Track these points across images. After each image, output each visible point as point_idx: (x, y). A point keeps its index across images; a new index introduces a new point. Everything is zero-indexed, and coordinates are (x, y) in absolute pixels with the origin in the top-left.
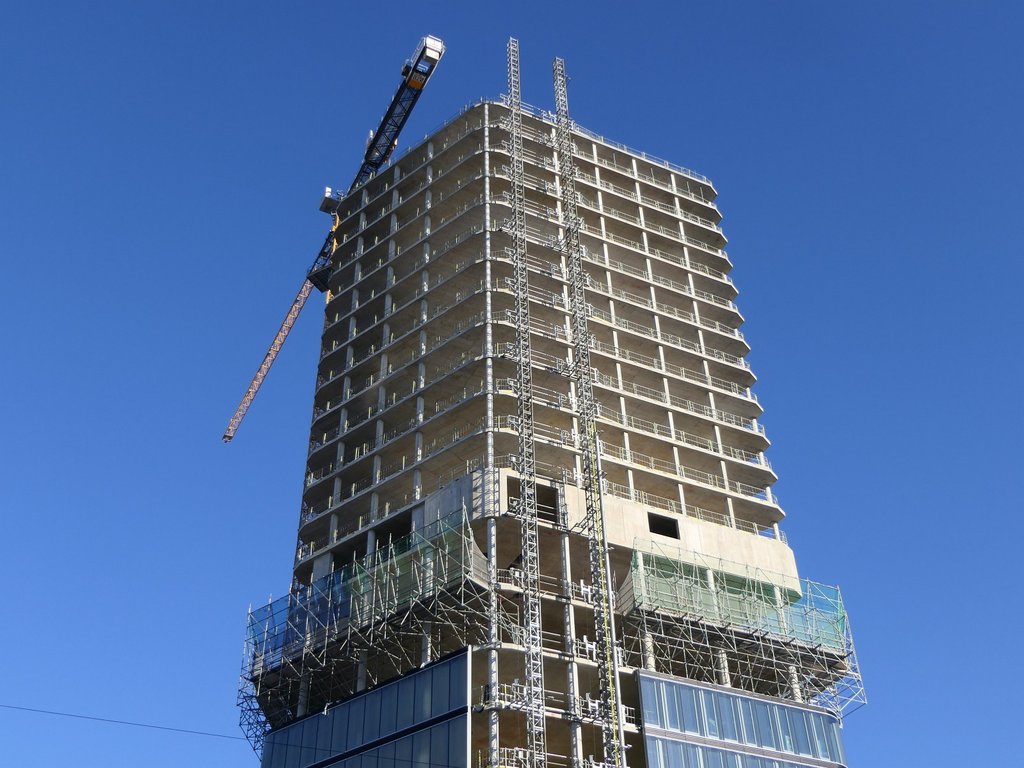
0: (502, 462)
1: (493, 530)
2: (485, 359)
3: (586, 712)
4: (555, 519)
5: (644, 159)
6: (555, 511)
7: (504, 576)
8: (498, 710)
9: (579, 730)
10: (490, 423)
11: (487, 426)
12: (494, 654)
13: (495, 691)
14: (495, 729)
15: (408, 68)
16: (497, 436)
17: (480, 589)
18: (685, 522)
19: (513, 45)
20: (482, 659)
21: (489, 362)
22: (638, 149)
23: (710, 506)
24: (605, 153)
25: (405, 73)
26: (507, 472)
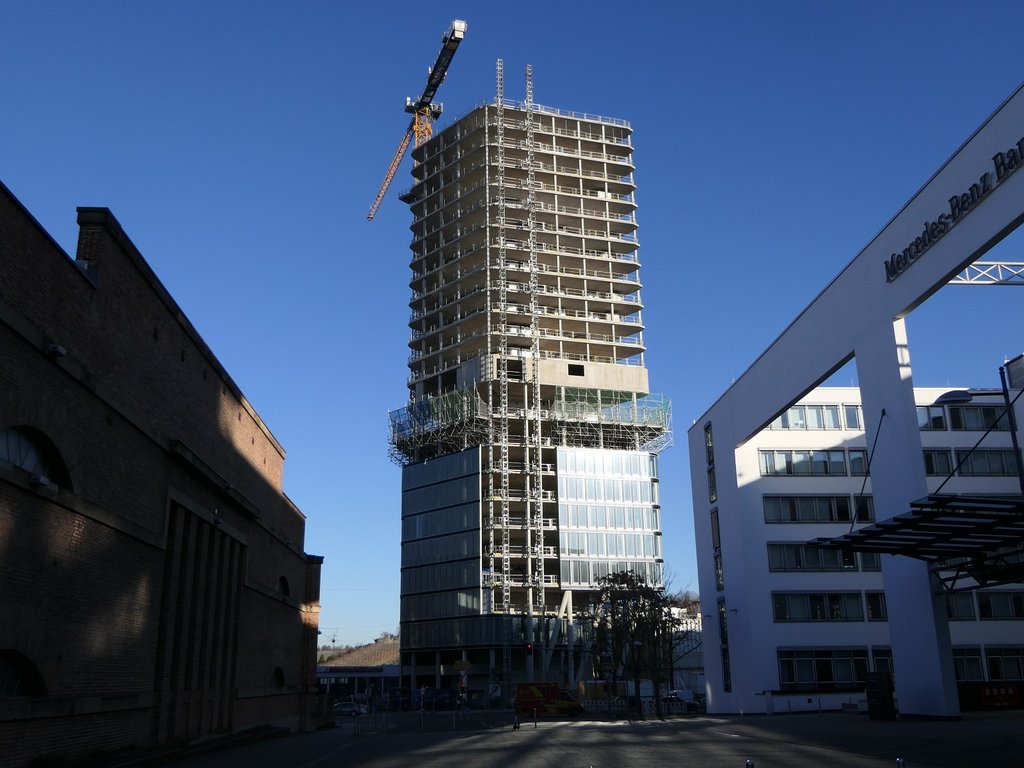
0: (495, 351)
1: (491, 387)
2: (486, 291)
3: (531, 469)
4: (520, 378)
5: (586, 120)
6: (521, 374)
7: (495, 411)
8: (492, 473)
9: (528, 478)
10: (489, 329)
11: (487, 331)
12: (491, 448)
13: (491, 465)
14: (491, 481)
15: (446, 38)
16: (492, 336)
17: (482, 420)
18: (588, 365)
19: (499, 64)
20: (486, 450)
21: (488, 293)
22: (580, 111)
23: (603, 354)
24: (560, 122)
25: (444, 41)
26: (497, 356)
